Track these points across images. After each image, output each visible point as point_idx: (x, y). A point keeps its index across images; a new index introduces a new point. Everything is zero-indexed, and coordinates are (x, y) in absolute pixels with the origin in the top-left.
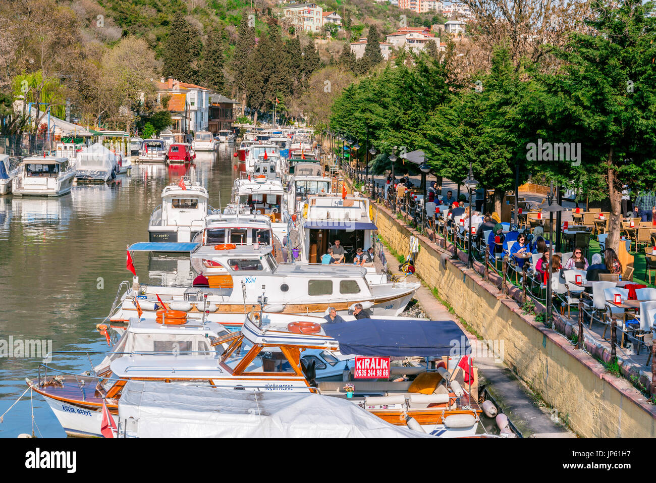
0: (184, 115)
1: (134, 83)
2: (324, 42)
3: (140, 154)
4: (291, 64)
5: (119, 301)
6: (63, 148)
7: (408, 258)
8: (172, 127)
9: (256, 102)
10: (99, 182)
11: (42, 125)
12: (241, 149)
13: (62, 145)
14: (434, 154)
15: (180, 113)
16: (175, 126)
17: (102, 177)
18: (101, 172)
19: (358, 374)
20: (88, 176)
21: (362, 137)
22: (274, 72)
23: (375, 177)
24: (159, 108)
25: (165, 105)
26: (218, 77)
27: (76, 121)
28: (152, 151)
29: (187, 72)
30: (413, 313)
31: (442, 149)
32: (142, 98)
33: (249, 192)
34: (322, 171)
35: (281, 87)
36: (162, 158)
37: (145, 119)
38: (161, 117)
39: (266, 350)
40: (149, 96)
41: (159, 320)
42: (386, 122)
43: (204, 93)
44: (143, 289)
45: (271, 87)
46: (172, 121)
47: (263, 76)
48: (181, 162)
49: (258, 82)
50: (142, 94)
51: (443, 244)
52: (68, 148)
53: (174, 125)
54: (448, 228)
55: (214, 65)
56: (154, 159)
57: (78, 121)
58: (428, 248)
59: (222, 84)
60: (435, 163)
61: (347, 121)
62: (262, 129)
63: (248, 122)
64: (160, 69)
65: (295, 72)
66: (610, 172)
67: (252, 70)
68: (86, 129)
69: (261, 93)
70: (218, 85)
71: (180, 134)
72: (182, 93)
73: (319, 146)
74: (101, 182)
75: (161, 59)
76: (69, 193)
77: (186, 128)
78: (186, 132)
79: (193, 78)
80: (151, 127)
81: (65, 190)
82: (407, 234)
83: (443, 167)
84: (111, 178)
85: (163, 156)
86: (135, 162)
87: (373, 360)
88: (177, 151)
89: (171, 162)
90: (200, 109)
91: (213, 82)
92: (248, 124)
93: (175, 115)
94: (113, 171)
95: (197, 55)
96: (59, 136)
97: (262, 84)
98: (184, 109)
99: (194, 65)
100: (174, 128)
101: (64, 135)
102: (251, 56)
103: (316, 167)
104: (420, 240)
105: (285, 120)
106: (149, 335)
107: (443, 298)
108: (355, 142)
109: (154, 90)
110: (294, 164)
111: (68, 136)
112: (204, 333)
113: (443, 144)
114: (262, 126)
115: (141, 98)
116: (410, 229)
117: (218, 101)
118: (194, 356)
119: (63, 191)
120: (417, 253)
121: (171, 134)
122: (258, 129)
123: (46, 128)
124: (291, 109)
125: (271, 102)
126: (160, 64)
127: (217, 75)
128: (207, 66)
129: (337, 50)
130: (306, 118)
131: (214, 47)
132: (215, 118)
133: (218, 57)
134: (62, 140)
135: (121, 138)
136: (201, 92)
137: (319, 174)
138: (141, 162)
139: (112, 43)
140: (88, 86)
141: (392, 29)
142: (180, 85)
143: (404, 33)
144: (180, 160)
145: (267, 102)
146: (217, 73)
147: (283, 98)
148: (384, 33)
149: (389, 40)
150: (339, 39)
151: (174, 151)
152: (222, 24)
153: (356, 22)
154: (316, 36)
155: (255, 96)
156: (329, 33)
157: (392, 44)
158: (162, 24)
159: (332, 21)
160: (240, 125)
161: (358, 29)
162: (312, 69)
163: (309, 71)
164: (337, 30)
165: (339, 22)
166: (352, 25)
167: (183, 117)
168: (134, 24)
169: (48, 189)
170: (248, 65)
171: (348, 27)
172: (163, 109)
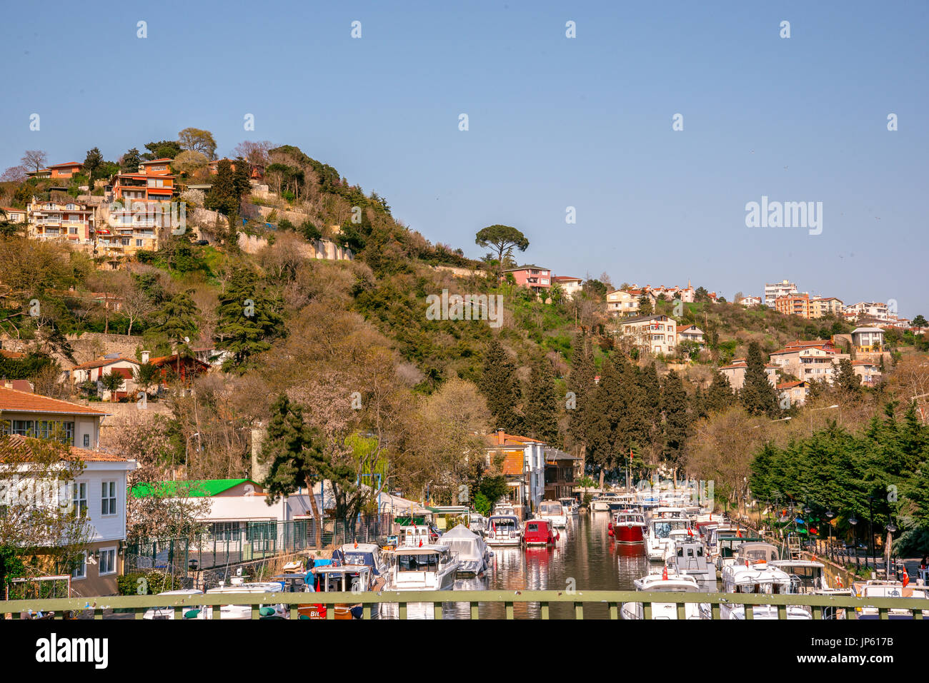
0: (523, 480)
2: (681, 367)
3: (487, 535)
4: (645, 401)
6: (414, 532)
8: (508, 496)
9: (601, 456)
12: (620, 524)
13: (412, 529)
16: (513, 495)
17: (474, 570)
18: (471, 563)
22: (625, 414)
24: (491, 472)
25: (500, 469)
26: (549, 424)
27: (399, 494)
28: (502, 531)
29: (510, 419)
32: (467, 459)
35: (635, 434)
36: (516, 540)
38: (494, 484)
43: (539, 447)
45: (622, 435)
46: (507, 489)
47: (610, 420)
48: (542, 546)
49: (604, 428)
50: (467, 454)
52: (420, 532)
53: (511, 494)
55: (543, 409)
56: (505, 542)
59: (555, 433)
62: (613, 494)
63: (592, 485)
65: (652, 412)
67: (594, 413)
68: (421, 506)
69: (607, 444)
70: (549, 435)
71: (519, 506)
72: (517, 450)
74: (473, 575)
77: (525, 497)
78: (526, 503)
79: (517, 427)
80: (484, 497)
84: (483, 569)
85: (517, 538)
88: (535, 530)
89: (529, 546)
90: (535, 470)
91: (543, 431)
92: (592, 488)
93: (512, 481)
97: (609, 431)
98: (521, 471)
99: (518, 410)
100: (511, 498)
101: (398, 514)
102: (591, 393)
103: (770, 548)
111: (403, 516)
114: (612, 490)
117: (555, 458)
121: (509, 507)
122: (608, 495)
124: (650, 465)
125: (622, 456)
127: (548, 421)
128: (533, 410)
129: (700, 378)
131: (542, 384)
132: (551, 481)
133: (548, 397)
134: (401, 521)
136: (534, 447)
141: (776, 345)
142: (513, 439)
143: (796, 350)
144: (540, 543)
145: (617, 456)
146: (547, 419)
147: (639, 449)
148: (765, 351)
149: (775, 360)
150: (702, 363)
151: (531, 531)
152: (540, 350)
153: (724, 338)
154: (669, 359)
155: (600, 448)
156: (687, 355)
157: (779, 365)
158: (462, 355)
159: (690, 338)
160: (582, 490)
161: (728, 347)
162: (675, 408)
163: (672, 410)
164: (698, 350)
165: (700, 339)
166: (719, 342)
167: (522, 482)
168: (426, 357)
169: (426, 587)
170: (588, 405)
171: (714, 346)
172: (496, 474)
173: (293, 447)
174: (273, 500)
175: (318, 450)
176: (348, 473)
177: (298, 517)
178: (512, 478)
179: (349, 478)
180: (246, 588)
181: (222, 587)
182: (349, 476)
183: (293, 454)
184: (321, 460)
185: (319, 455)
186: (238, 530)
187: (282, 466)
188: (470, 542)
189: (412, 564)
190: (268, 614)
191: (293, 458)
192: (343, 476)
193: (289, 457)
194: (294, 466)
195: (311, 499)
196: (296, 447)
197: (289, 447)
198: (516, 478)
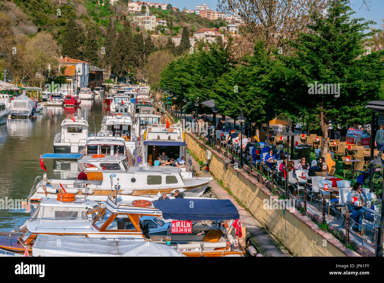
1: (44, 59)
2: (157, 36)
3: (48, 100)
4: (137, 49)
5: (35, 188)
6: (2, 97)
7: (205, 162)
9: (117, 71)
10: (24, 117)
12: (108, 98)
13: (1, 95)
14: (221, 102)
17: (26, 115)
18: (25, 112)
19: (173, 231)
20: (18, 114)
21: (179, 92)
22: (128, 53)
23: (186, 115)
24: (59, 74)
25: (63, 73)
26: (94, 56)
27: (10, 81)
28: (55, 99)
29: (76, 53)
30: (208, 195)
31: (225, 99)
32: (49, 68)
33: (112, 124)
34: (156, 112)
35: (132, 62)
36: (61, 103)
37: (51, 80)
38: (60, 79)
39: (119, 216)
40: (53, 66)
41: (58, 199)
42: (193, 83)
43: (86, 65)
44: (49, 181)
45: (126, 62)
46: (67, 81)
47: (121, 56)
48: (72, 106)
49: (118, 59)
50: (50, 66)
51: (226, 155)
52: (5, 97)
54: (229, 145)
55: (92, 49)
56: (56, 104)
58: (217, 157)
59: (97, 60)
60: (221, 107)
61: (170, 82)
62: (120, 87)
63: (112, 82)
64: (60, 51)
65: (140, 53)
66: (322, 113)
67: (115, 52)
68: (16, 86)
69: (119, 66)
70: (94, 60)
72: (73, 65)
73: (153, 97)
74: (26, 117)
75: (61, 45)
76: (6, 123)
78: (75, 88)
79: (80, 56)
81: (3, 122)
82: (205, 149)
83: (226, 109)
84: (31, 115)
85: (61, 102)
86: (45, 105)
87: (182, 222)
88: (70, 99)
89: (66, 106)
90: (84, 74)
91: (92, 59)
92: (112, 84)
93: (69, 78)
94: (32, 111)
95: (82, 43)
97: (120, 60)
98: (74, 74)
99: (80, 49)
101: (3, 89)
102: (114, 44)
103: (152, 109)
104: (212, 152)
105: (134, 82)
106: (52, 208)
107: (226, 186)
108: (175, 95)
109: (57, 63)
110: (139, 107)
111: (5, 90)
112: (85, 206)
113: (226, 96)
114: (120, 85)
116: (206, 146)
117: (94, 70)
118: (79, 220)
120: (211, 160)
122: (118, 87)
124: (137, 75)
125: (125, 71)
126: (60, 48)
127: (94, 55)
128: (88, 49)
129: (164, 41)
130: (146, 81)
131: (92, 38)
132: (93, 80)
133: (94, 44)
134: (2, 92)
135: (36, 91)
136: (84, 64)
137: (153, 113)
138: (48, 105)
139: (32, 36)
140: (17, 61)
141: (196, 29)
142: (72, 60)
143: (203, 32)
145: (123, 71)
146: (94, 53)
147: (133, 68)
148: (192, 31)
149: (195, 35)
150: (165, 35)
151: (68, 99)
152: (97, 25)
153: (175, 25)
154: (152, 32)
155: (116, 67)
156: (160, 31)
157: (196, 37)
158: (61, 24)
159: (161, 24)
160: (107, 84)
161: (177, 29)
162: (149, 52)
163: (148, 53)
164: (164, 29)
165: (165, 25)
166: (173, 26)
167: (74, 79)
168: (45, 24)
170: (112, 49)
171: (171, 28)
172: (61, 75)
188: (26, 103)
198: (71, 77)
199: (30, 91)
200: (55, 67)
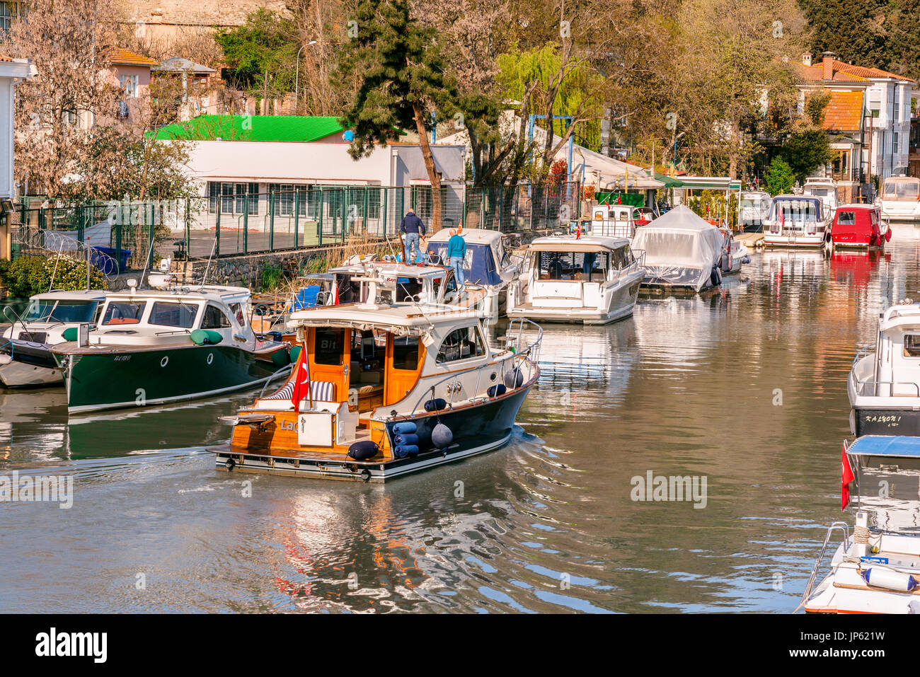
0: (859, 140)
1: (748, 67)
3: (767, 228)
6: (606, 216)
8: (831, 166)
10: (684, 293)
11: (556, 164)
13: (604, 210)
15: (849, 136)
16: (838, 165)
17: (690, 283)
18: (688, 271)
20: (660, 280)
24: (801, 123)
25: (817, 119)
27: (624, 154)
28: (793, 221)
29: (861, 40)
32: (764, 102)
36: (816, 238)
37: (773, 150)
38: (806, 144)
40: (780, 96)
43: (901, 87)
46: (831, 154)
48: (860, 249)
50: (765, 92)
52: (617, 215)
53: (836, 163)
56: (799, 240)
57: (628, 155)
68: (649, 173)
71: (849, 184)
72: (854, 90)
74: (688, 293)
76: (630, 316)
77: (862, 169)
78: (862, 179)
80: (785, 166)
81: (621, 311)
84: (710, 283)
85: (817, 234)
86: (755, 246)
88: (851, 223)
89: (839, 248)
90: (892, 125)
93: (839, 141)
94: (714, 268)
96: (591, 188)
98: (857, 125)
99: (876, 25)
100: (836, 170)
101: (603, 185)
109: (791, 81)
111: (610, 188)
115: (761, 101)
119: (617, 312)
121: (830, 184)
123: (564, 171)
126: (800, 24)
134: (599, 197)
135: (722, 193)
136: (893, 85)
138: (769, 247)
140: (650, 77)
142: (848, 71)
144: (857, 244)
151: (843, 223)
167: (856, 144)
169: (584, 307)
172: (812, 128)
173: (391, 60)
174: (362, 150)
175: (435, 67)
176: (486, 108)
177: (419, 183)
178: (838, 137)
179: (489, 118)
180: (171, 295)
181: (133, 290)
182: (487, 114)
183: (391, 72)
184: (439, 84)
185: (435, 76)
186: (257, 197)
187: (374, 92)
188: (692, 237)
189: (556, 267)
190: (206, 342)
191: (392, 79)
192: (478, 114)
193: (384, 77)
194: (393, 93)
195: (424, 152)
196: (396, 60)
197: (384, 60)
198: (848, 136)
199: (698, 193)
200: (787, 96)
